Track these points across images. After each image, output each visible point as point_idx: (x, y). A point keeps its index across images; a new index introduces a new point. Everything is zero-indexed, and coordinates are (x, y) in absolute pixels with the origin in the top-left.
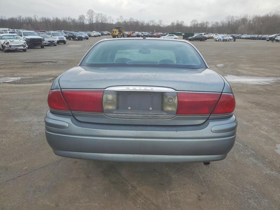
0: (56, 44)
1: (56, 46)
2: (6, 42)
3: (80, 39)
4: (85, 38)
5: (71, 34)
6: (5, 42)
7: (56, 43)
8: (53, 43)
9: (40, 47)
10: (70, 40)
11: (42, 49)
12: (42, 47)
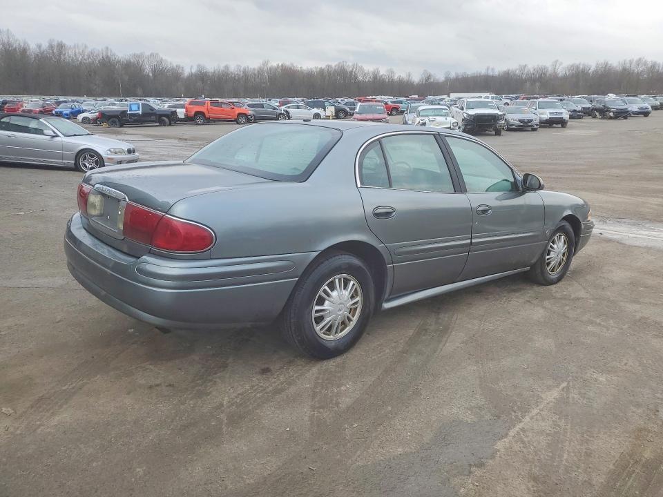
0: (535, 127)
1: (535, 132)
2: (421, 122)
3: (622, 114)
4: (638, 113)
5: (600, 103)
6: (419, 122)
7: (537, 125)
8: (530, 124)
9: (494, 133)
10: (595, 117)
11: (497, 137)
12: (498, 133)
